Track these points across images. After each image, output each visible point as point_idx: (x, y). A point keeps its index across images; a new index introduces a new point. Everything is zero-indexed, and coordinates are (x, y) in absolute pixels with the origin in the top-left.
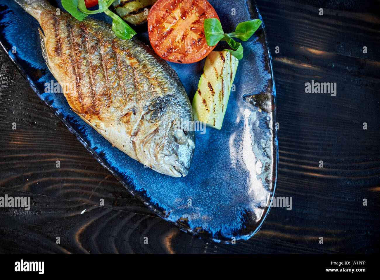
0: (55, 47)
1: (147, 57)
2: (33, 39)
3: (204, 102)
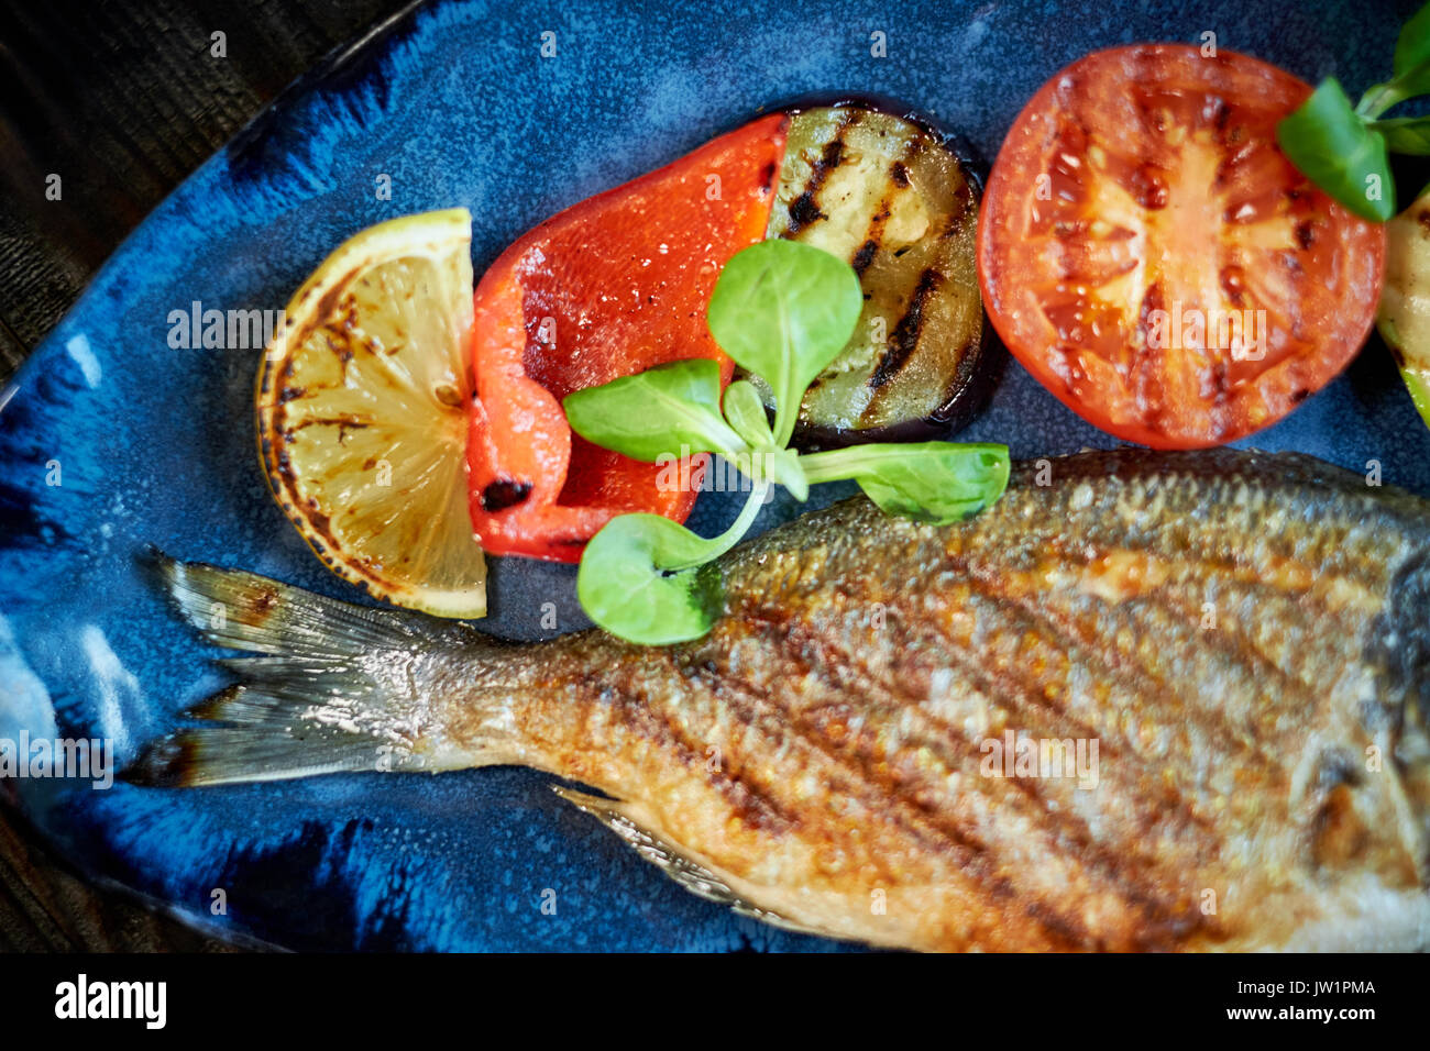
0: (730, 808)
1: (1149, 498)
2: (562, 859)
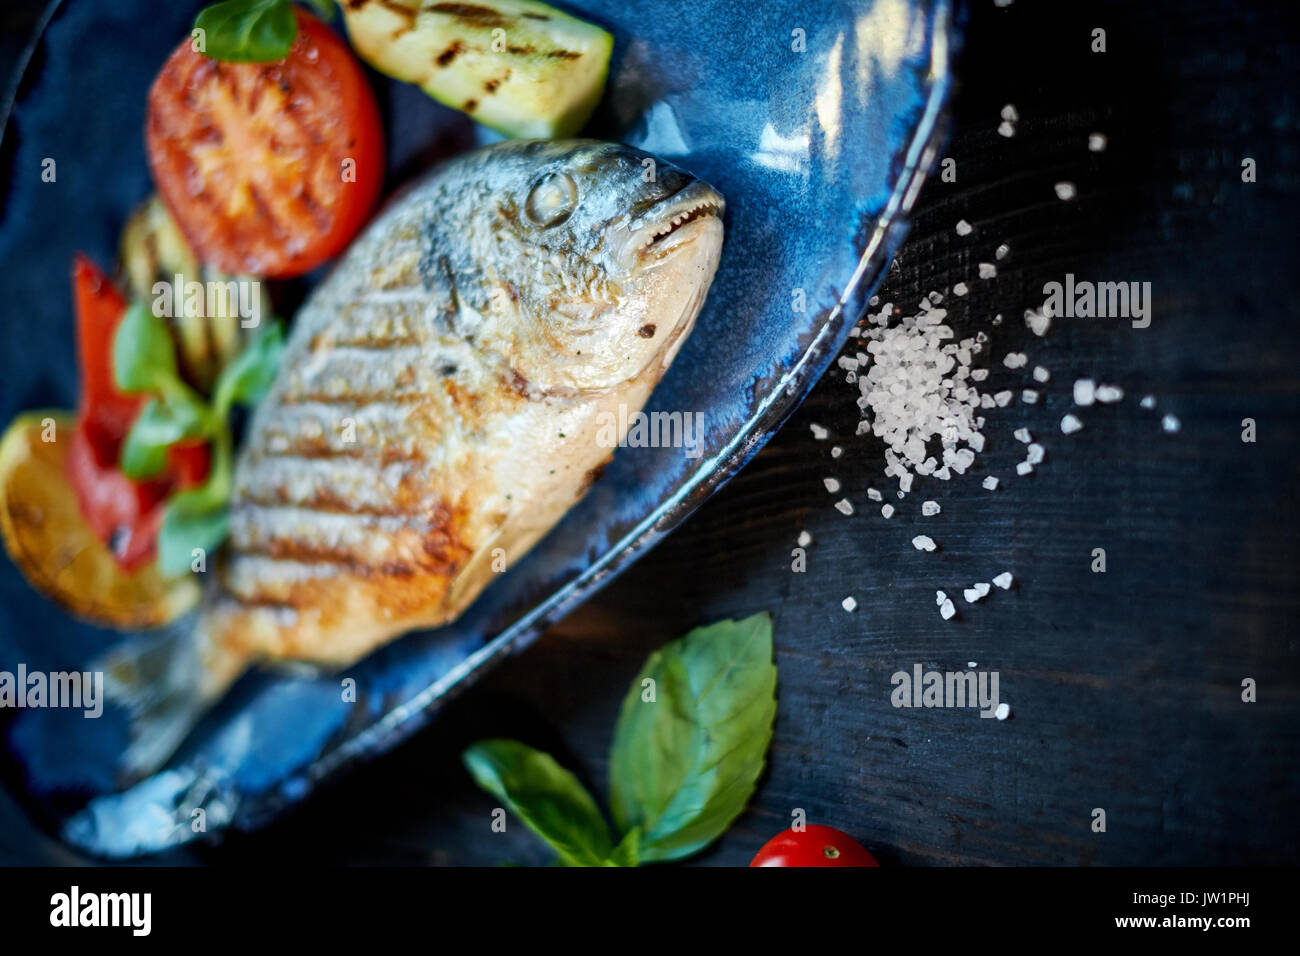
3: (491, 87)
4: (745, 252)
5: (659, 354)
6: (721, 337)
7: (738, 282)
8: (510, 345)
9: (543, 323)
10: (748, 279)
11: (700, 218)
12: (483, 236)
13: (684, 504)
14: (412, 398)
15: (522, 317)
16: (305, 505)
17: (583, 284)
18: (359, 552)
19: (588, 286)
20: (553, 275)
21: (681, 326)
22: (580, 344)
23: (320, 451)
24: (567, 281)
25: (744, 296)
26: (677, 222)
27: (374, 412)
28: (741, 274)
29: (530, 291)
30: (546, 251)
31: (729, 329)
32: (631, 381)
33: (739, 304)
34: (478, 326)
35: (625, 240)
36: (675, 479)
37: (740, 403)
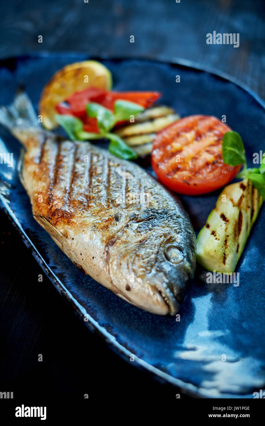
3: (213, 233)
4: (157, 322)
5: (121, 292)
6: (128, 314)
7: (147, 320)
8: (125, 240)
9: (132, 252)
10: (147, 323)
11: (167, 307)
12: (162, 230)
13: (70, 301)
14: (109, 206)
15: (134, 244)
16: (74, 167)
17: (145, 265)
18: (57, 186)
19: (144, 267)
20: (149, 255)
21: (131, 300)
22: (124, 265)
23: (92, 173)
24: (146, 260)
25: (142, 322)
26: (166, 299)
27: (104, 193)
28: (150, 321)
29: (143, 247)
30: (156, 253)
31: (130, 316)
32: (112, 282)
33: (139, 321)
34: (132, 229)
35: (159, 281)
36: (79, 297)
37: (104, 321)
